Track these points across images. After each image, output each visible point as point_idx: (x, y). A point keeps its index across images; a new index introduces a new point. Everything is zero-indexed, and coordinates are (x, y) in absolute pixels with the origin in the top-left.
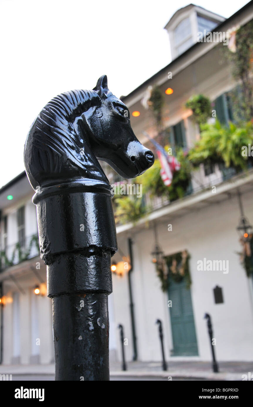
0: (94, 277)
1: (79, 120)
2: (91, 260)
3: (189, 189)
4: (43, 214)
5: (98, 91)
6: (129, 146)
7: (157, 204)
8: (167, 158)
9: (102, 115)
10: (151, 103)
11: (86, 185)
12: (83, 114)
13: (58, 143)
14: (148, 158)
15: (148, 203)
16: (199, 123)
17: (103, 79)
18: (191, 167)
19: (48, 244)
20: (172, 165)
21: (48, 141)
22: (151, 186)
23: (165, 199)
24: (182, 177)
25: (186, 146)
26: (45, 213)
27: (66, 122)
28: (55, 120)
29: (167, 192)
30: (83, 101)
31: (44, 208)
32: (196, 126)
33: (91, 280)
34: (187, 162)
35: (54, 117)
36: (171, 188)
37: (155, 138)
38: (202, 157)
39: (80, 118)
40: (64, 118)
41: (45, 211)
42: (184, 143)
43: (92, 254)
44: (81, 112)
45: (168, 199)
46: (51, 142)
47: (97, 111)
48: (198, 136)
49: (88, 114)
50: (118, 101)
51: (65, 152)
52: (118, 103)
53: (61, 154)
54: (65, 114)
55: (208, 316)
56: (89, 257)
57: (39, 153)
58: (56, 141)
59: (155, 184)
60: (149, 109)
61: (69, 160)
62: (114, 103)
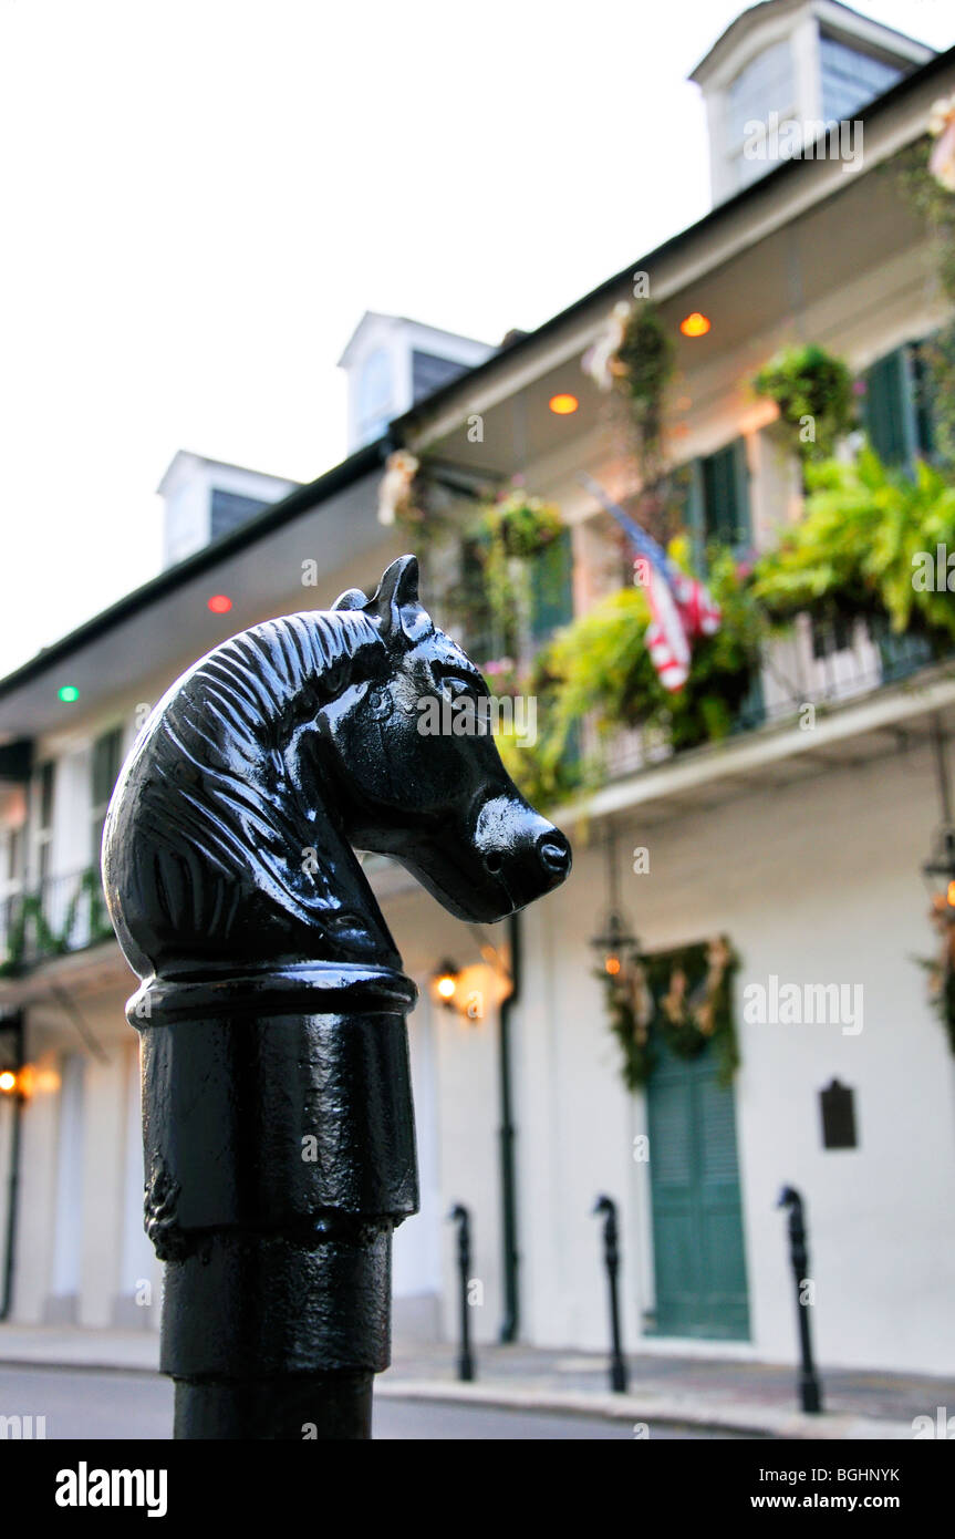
0: (325, 1322)
1: (308, 734)
2: (320, 1255)
3: (748, 708)
4: (160, 1075)
5: (377, 621)
6: (481, 816)
7: (624, 757)
8: (673, 587)
9: (392, 711)
10: (621, 369)
11: (320, 984)
12: (322, 710)
13: (227, 831)
14: (548, 857)
15: (592, 749)
16: (802, 454)
17: (402, 571)
18: (763, 623)
19: (172, 1192)
20: (689, 613)
21: (192, 823)
22: (605, 688)
23: (656, 740)
24: (724, 659)
25: (749, 541)
26: (168, 1077)
27: (253, 749)
28: (222, 746)
29: (664, 714)
30: (318, 664)
31: (166, 1055)
32: (793, 466)
33: (315, 1332)
34: (749, 602)
35: (215, 730)
36: (678, 701)
37: (629, 503)
38: (805, 591)
39: (313, 726)
40: (247, 730)
41: (168, 1069)
42: (742, 531)
43: (324, 1237)
44: (314, 703)
45: (665, 742)
46: (201, 826)
47: (372, 696)
48: (796, 504)
49: (336, 711)
50: (452, 658)
51: (248, 864)
52: (453, 662)
53: (234, 873)
54: (256, 717)
55: (791, 1198)
56: (312, 1250)
57: (157, 863)
58: (218, 822)
59: (618, 682)
60: (615, 390)
62: (436, 666)
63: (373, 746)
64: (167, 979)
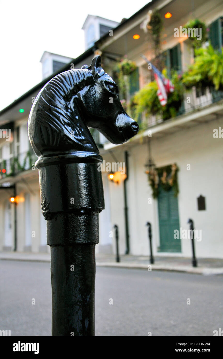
0: (84, 233)
1: (75, 98)
2: (82, 218)
3: (181, 110)
4: (44, 179)
5: (91, 71)
6: (117, 118)
7: (152, 122)
8: (163, 81)
9: (95, 93)
10: (150, 27)
11: (80, 156)
12: (78, 93)
13: (57, 121)
14: (133, 128)
15: (144, 121)
16: (194, 47)
17: (97, 59)
18: (184, 89)
19: (47, 204)
20: (167, 87)
21: (49, 119)
22: (147, 106)
23: (159, 118)
24: (175, 98)
25: (181, 69)
26: (46, 178)
27: (63, 101)
28: (55, 100)
29: (161, 112)
30: (77, 81)
31: (45, 174)
32: (192, 50)
33: (82, 235)
34: (181, 84)
35: (53, 97)
36: (164, 109)
37: (152, 61)
38: (194, 81)
39: (76, 96)
40: (61, 97)
41: (46, 177)
42: (179, 67)
43: (83, 214)
44: (77, 91)
45: (161, 118)
46: (51, 120)
47: (90, 89)
48: (192, 60)
49: (82, 93)
50: (109, 80)
51: (62, 128)
52: (110, 81)
53: (59, 131)
54: (63, 94)
55: (191, 221)
56: (80, 217)
57: (41, 129)
58: (55, 119)
59: (150, 104)
60: (148, 33)
61: (66, 135)
62: (106, 82)
63: (91, 101)
64: (44, 156)
